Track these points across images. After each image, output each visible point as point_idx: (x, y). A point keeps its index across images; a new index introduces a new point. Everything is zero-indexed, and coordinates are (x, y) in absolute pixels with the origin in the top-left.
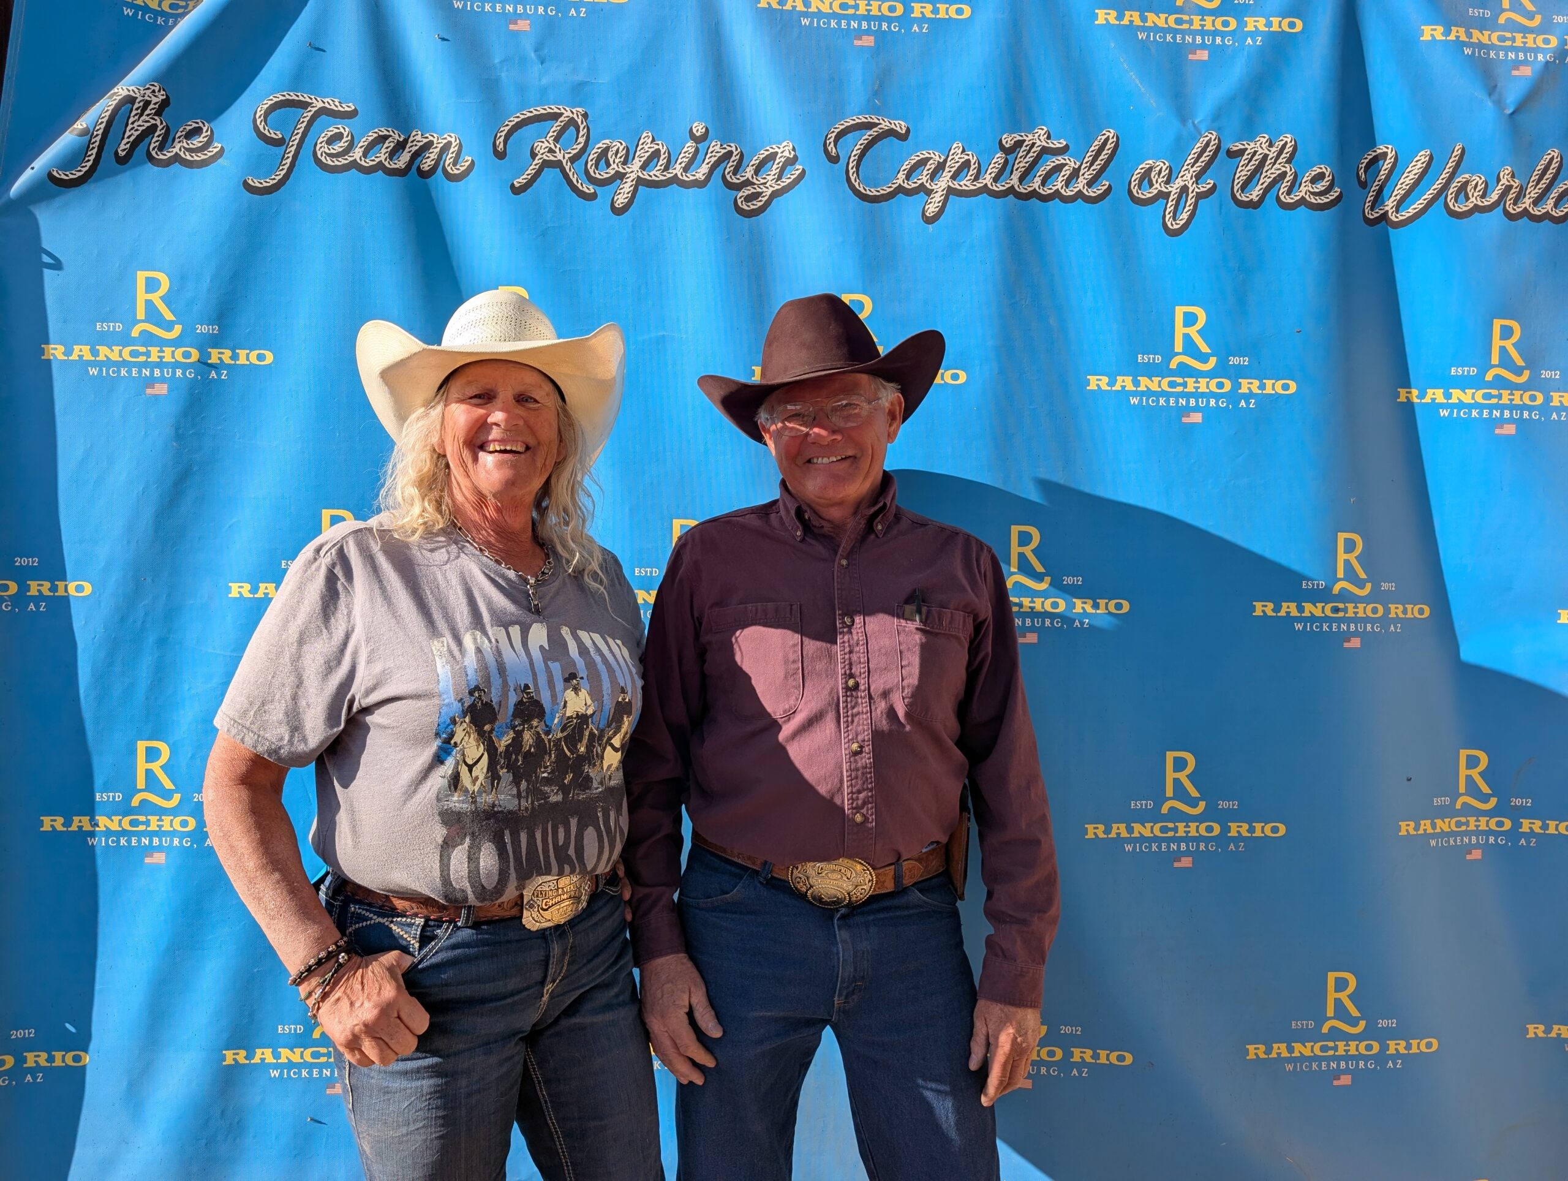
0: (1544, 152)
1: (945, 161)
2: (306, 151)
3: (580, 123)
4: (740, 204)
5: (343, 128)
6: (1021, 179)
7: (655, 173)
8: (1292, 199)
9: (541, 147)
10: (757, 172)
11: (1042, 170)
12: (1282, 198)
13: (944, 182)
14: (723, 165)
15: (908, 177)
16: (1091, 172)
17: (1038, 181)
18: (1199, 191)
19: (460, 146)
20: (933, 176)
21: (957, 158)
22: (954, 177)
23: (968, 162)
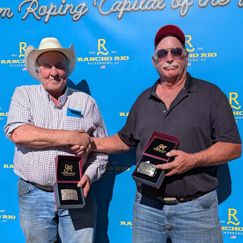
1: (123, 4)
3: (37, 2)
4: (74, 19)
6: (142, 7)
7: (54, 13)
8: (215, 4)
9: (28, 9)
10: (77, 11)
11: (148, 3)
12: (212, 4)
13: (123, 9)
14: (69, 10)
15: (114, 9)
16: (160, 2)
17: (147, 6)
18: (189, 5)
19: (11, 11)
20: (120, 8)
21: (126, 3)
22: (125, 8)
23: (129, 3)
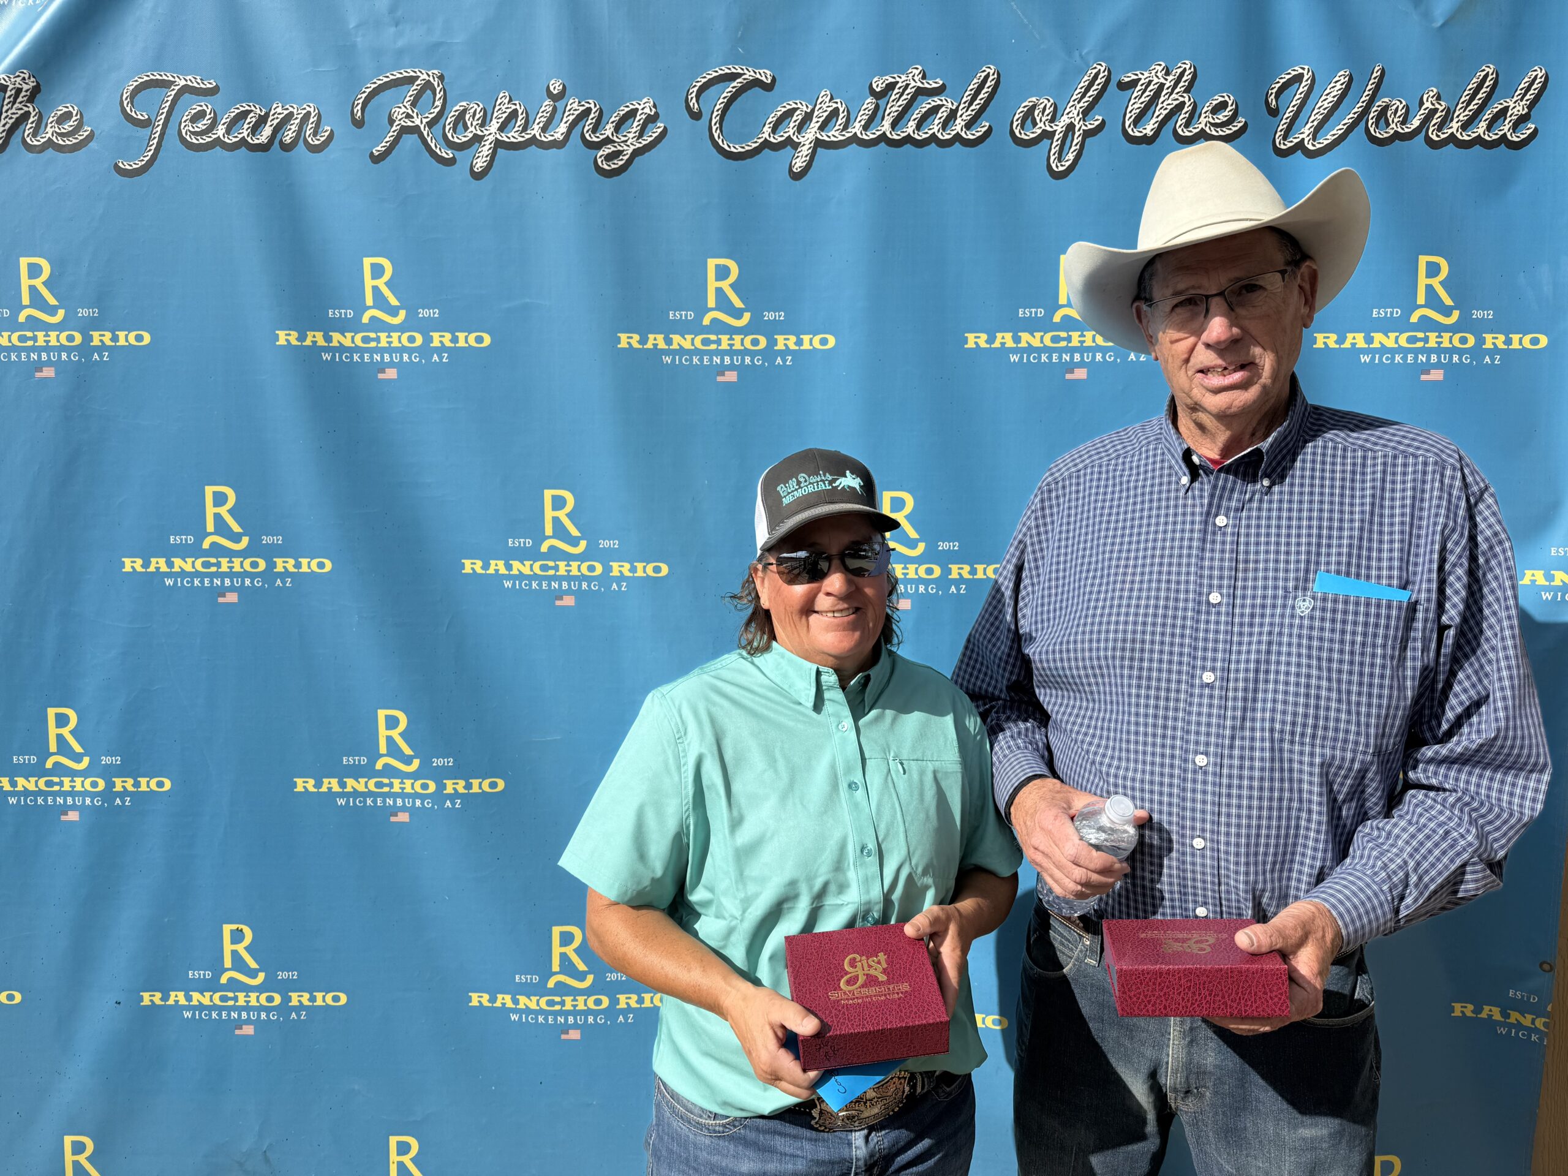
0: (1478, 69)
1: (813, 111)
2: (172, 131)
3: (436, 84)
4: (600, 164)
5: (205, 105)
6: (894, 125)
7: (513, 135)
8: (1191, 131)
9: (399, 113)
10: (617, 129)
11: (916, 115)
12: (1180, 131)
13: (811, 133)
14: (581, 124)
15: (774, 130)
16: (969, 112)
17: (912, 124)
18: (1086, 127)
19: (319, 116)
20: (800, 128)
21: (824, 107)
22: (822, 128)
23: (837, 110)
